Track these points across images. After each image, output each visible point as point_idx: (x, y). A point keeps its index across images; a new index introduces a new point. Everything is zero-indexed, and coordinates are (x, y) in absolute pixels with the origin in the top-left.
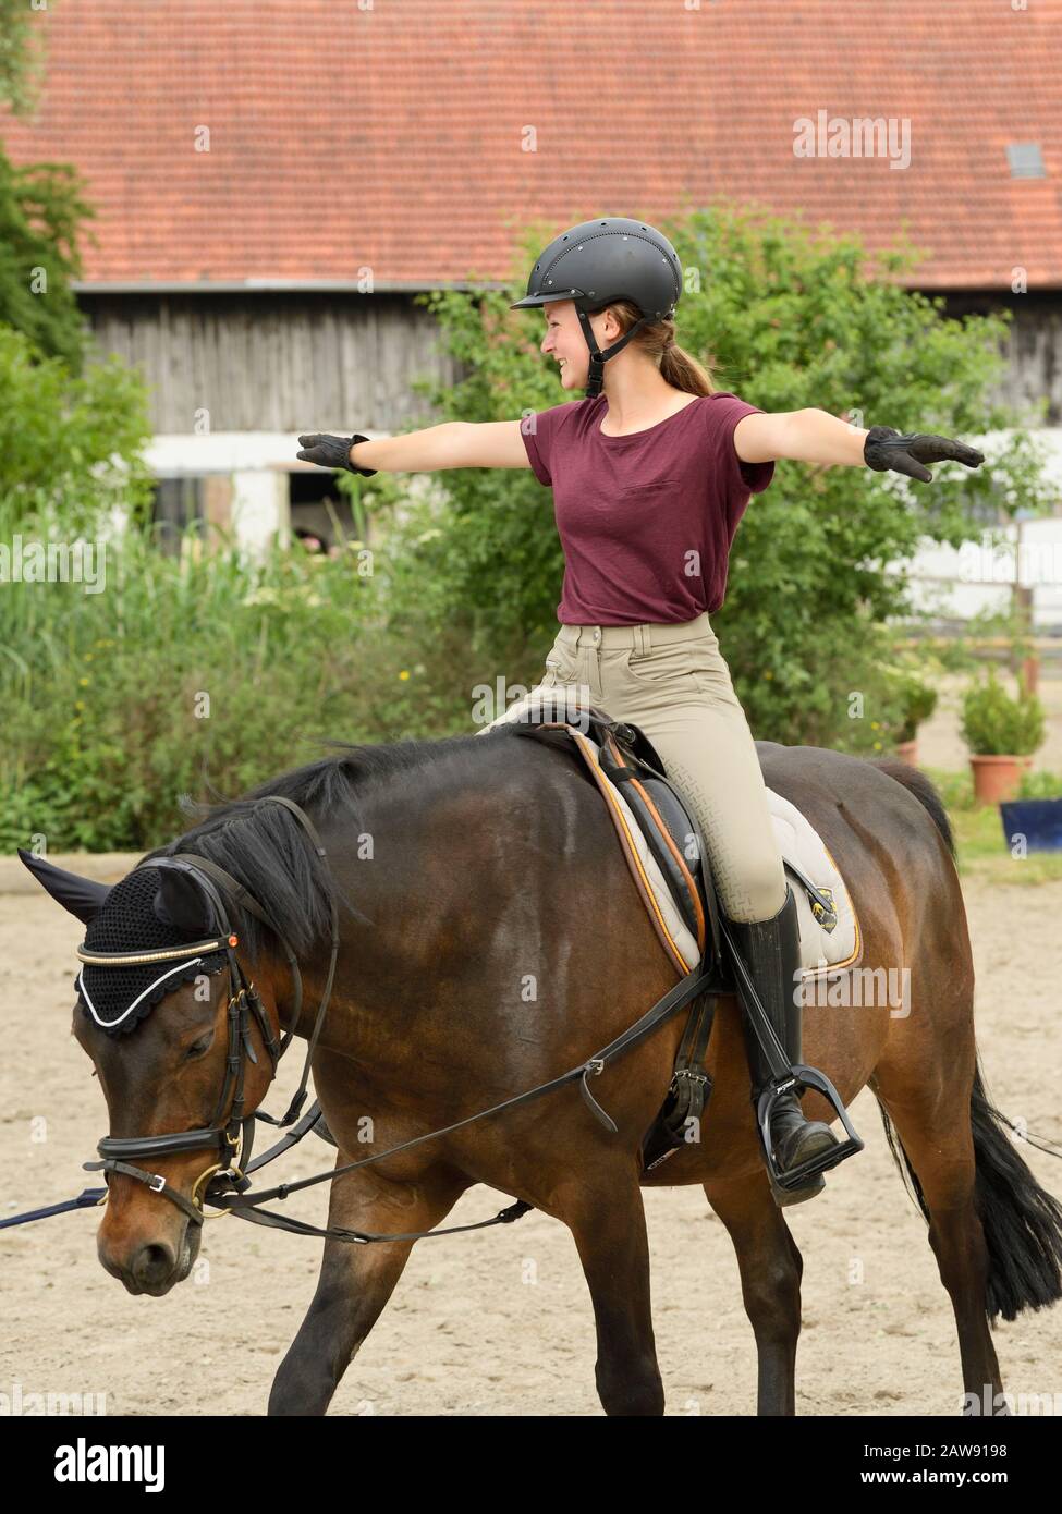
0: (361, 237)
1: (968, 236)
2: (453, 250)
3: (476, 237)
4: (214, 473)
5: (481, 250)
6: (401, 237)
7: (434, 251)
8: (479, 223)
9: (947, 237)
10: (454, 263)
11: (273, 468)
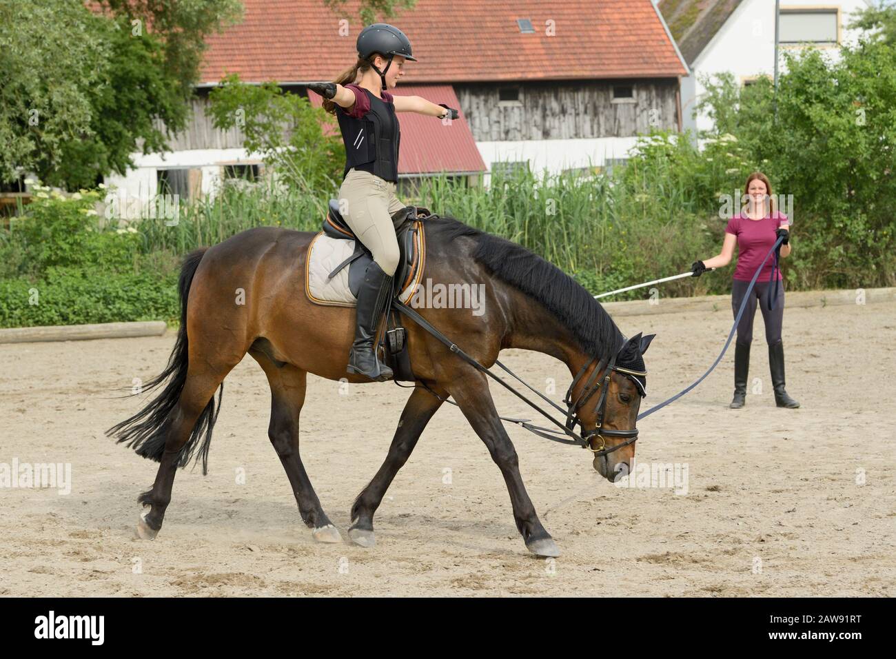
0: (251, 63)
1: (508, 58)
2: (292, 68)
3: (301, 62)
4: (192, 167)
5: (304, 67)
6: (269, 63)
7: (284, 68)
8: (301, 56)
9: (498, 58)
10: (293, 73)
11: (217, 164)
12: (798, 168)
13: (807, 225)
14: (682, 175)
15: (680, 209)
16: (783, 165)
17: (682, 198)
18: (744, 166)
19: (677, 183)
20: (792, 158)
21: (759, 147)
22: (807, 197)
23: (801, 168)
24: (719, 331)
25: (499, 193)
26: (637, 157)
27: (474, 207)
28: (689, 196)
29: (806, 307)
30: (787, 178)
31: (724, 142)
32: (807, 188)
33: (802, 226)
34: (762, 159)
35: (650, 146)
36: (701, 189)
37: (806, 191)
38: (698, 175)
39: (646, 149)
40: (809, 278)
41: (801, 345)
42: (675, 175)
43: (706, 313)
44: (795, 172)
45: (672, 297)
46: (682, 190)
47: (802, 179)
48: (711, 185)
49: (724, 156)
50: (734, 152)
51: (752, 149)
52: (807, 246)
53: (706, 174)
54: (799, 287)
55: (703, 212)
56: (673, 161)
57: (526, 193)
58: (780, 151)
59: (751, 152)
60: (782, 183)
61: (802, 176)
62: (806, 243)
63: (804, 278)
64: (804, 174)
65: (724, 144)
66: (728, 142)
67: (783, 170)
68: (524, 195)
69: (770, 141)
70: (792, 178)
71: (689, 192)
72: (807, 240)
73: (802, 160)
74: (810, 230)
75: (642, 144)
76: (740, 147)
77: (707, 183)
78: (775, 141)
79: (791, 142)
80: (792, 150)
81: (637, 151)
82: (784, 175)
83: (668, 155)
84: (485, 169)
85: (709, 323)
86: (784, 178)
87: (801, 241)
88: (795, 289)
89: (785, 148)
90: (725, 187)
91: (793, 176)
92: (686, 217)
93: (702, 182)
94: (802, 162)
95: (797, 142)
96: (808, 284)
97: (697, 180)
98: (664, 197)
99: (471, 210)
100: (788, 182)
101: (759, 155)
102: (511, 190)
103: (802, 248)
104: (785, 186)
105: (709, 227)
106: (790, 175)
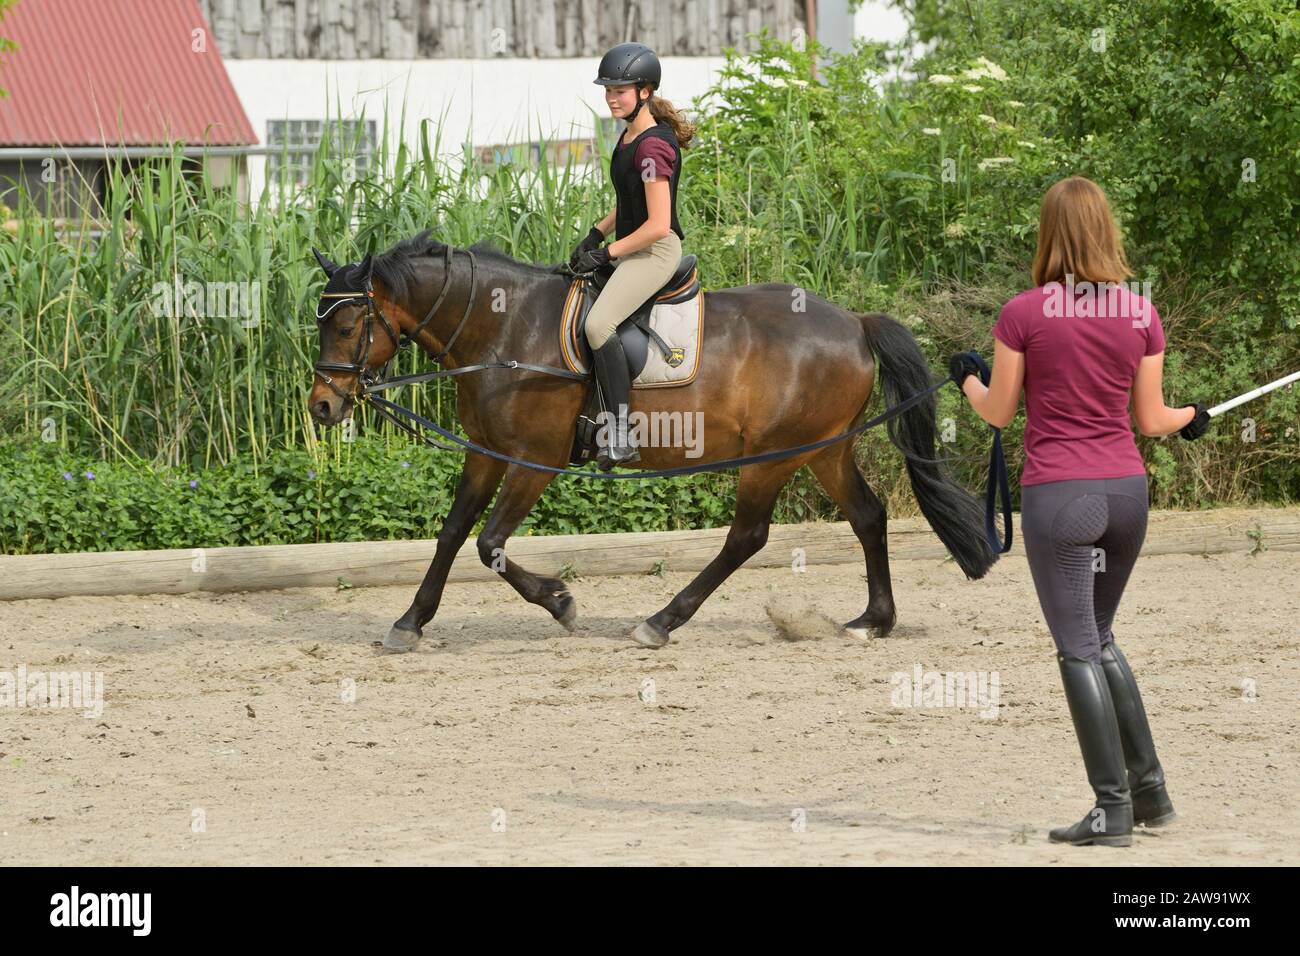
12: (1185, 158)
13: (1207, 322)
14: (852, 173)
15: (848, 268)
16: (1141, 152)
17: (850, 240)
18: (1028, 150)
19: (840, 195)
20: (1169, 133)
21: (1077, 98)
22: (1209, 243)
23: (1194, 159)
24: (964, 617)
25: (336, 212)
26: (719, 117)
27: (266, 254)
28: (873, 232)
29: (1205, 554)
30: (1154, 187)
31: (973, 82)
32: (1209, 218)
33: (1193, 322)
34: (1083, 134)
35: (761, 86)
36: (905, 213)
37: (1206, 227)
38: (897, 174)
39: (745, 98)
40: (1212, 472)
41: (1201, 662)
42: (833, 174)
43: (925, 564)
44: (1177, 172)
45: (827, 517)
46: (853, 216)
47: (1194, 191)
48: (932, 203)
49: (970, 122)
50: (998, 113)
51: (1055, 103)
52: (1207, 379)
53: (920, 171)
54: (1183, 497)
55: (910, 282)
56: (831, 133)
57: (415, 217)
58: (1134, 113)
59: (1054, 110)
60: (1138, 200)
61: (1196, 182)
62: (1204, 371)
63: (1198, 471)
64: (1202, 178)
65: (973, 89)
66: (984, 82)
67: (1142, 164)
68: (410, 220)
69: (1107, 82)
70: (1167, 189)
71: (870, 219)
72: (1207, 365)
73: (1197, 136)
74: (1216, 335)
75: (735, 83)
76: (1018, 96)
77: (922, 198)
78: (1121, 82)
79: (1166, 86)
80: (1171, 108)
81: (719, 101)
82: (1147, 178)
83: (815, 117)
84: (254, 140)
85: (933, 593)
86: (1146, 187)
87: (1189, 364)
88: (1173, 502)
89: (1148, 103)
90: (972, 211)
91: (1171, 182)
92: (867, 293)
93: (909, 193)
94: (1198, 144)
95: (1183, 84)
96: (1209, 488)
97: (893, 187)
98: (803, 234)
99: (257, 264)
100: (1154, 197)
101: (1076, 122)
102: (371, 206)
103: (1193, 385)
104: (1146, 210)
105: (929, 323)
106: (1163, 178)
